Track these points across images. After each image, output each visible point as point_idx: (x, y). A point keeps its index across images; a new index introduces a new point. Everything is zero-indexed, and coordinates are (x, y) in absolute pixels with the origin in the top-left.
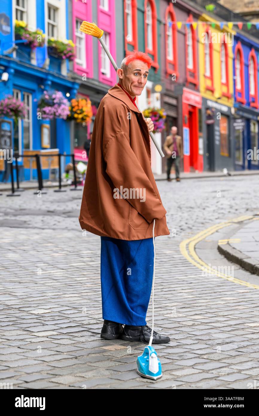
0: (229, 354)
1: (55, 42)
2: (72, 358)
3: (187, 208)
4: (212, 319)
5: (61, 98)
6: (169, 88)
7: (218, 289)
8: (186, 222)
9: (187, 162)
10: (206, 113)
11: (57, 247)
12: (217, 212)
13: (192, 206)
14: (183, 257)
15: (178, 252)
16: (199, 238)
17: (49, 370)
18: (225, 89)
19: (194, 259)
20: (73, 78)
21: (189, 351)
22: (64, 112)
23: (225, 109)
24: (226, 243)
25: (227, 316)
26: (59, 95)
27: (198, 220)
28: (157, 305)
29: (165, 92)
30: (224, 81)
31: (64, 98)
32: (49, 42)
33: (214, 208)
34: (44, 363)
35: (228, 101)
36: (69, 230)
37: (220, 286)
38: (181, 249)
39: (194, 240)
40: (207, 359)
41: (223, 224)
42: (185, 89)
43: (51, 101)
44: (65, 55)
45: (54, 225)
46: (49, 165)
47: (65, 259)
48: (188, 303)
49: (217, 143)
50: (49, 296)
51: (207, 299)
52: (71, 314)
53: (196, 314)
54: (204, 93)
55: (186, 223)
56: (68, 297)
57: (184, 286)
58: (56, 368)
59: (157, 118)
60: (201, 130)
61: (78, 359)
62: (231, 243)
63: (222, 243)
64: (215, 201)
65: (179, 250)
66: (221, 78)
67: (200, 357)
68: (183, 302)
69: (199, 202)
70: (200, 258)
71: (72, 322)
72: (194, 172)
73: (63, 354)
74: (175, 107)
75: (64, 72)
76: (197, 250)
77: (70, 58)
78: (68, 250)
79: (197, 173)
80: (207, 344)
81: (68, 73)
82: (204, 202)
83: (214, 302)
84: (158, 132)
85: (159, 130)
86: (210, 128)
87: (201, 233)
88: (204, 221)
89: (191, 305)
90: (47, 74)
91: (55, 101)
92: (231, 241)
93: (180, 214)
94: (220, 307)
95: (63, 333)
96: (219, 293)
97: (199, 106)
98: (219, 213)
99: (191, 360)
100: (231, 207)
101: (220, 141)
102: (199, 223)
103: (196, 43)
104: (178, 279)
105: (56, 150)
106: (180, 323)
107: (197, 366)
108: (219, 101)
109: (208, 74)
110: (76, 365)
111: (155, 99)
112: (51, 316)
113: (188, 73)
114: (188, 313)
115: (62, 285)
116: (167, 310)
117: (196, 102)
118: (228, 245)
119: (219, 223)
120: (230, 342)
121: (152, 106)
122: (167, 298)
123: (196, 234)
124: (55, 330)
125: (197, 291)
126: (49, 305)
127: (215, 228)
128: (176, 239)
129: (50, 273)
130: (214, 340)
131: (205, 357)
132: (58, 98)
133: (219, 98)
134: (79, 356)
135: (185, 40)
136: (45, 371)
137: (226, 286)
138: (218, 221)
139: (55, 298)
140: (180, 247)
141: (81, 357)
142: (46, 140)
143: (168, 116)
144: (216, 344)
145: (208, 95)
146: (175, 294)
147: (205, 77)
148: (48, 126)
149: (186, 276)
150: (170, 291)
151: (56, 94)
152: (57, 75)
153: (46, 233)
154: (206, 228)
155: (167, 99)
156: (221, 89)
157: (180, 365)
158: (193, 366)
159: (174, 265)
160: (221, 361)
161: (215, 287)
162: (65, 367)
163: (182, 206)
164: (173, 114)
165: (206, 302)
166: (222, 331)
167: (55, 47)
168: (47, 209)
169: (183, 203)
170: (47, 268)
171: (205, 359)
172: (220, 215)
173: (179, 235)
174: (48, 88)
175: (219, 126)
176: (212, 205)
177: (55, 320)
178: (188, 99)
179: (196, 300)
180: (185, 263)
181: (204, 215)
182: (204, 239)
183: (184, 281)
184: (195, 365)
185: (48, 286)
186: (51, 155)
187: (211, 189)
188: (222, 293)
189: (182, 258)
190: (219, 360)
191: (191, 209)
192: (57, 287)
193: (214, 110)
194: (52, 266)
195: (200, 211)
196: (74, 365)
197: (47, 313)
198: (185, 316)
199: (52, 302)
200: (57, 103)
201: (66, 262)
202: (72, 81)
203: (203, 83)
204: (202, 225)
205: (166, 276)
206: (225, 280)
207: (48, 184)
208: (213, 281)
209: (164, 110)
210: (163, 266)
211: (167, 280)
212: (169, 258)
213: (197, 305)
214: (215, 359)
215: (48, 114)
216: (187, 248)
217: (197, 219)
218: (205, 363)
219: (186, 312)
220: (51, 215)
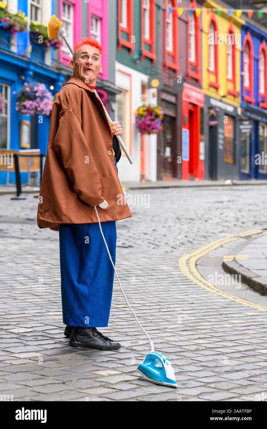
0: (239, 383)
1: (39, 27)
2: (59, 384)
3: (187, 219)
4: (218, 343)
5: (44, 91)
6: (167, 83)
7: (224, 311)
8: (186, 235)
9: (186, 168)
10: (209, 113)
11: (38, 259)
12: (221, 225)
13: (192, 218)
14: (182, 274)
15: (177, 268)
16: (200, 253)
17: (33, 396)
18: (231, 86)
19: (195, 277)
20: (58, 69)
21: (193, 379)
22: (47, 107)
23: (230, 109)
24: (232, 259)
25: (235, 341)
26: (42, 87)
27: (199, 234)
28: (155, 326)
29: (162, 87)
30: (230, 77)
31: (47, 91)
32: (32, 26)
33: (217, 220)
34: (27, 388)
35: (234, 100)
36: (52, 241)
37: (226, 307)
38: (180, 265)
39: (195, 255)
40: (215, 388)
41: (228, 239)
42: (185, 85)
43: (32, 94)
44: (50, 41)
45: (35, 234)
46: (28, 168)
47: (48, 272)
48: (190, 326)
49: (221, 147)
50: (30, 313)
51: (211, 322)
52: (56, 334)
53: (200, 338)
54: (206, 90)
55: (186, 237)
56: (53, 315)
57: (185, 306)
58: (41, 394)
59: (153, 117)
60: (202, 133)
61: (66, 384)
62: (238, 260)
63: (227, 260)
64: (219, 212)
65: (178, 266)
66: (227, 73)
67: (206, 386)
68: (184, 324)
69: (200, 213)
70: (202, 276)
71: (58, 342)
72: (194, 180)
73: (48, 378)
74: (174, 106)
75: (48, 61)
76: (198, 266)
77: (56, 45)
78: (52, 262)
79: (197, 182)
80: (213, 372)
81: (52, 63)
82: (206, 214)
83: (220, 325)
84: (154, 133)
85: (154, 131)
86: (213, 130)
87: (204, 248)
88: (206, 235)
89: (193, 327)
90: (29, 63)
91: (37, 94)
92: (238, 257)
93: (178, 226)
94: (227, 331)
95: (48, 355)
96: (226, 315)
97: (201, 105)
98: (223, 226)
99: (196, 388)
100: (237, 220)
101: (224, 145)
102: (201, 236)
103: (199, 32)
104: (178, 298)
105: (37, 151)
106: (182, 347)
107: (203, 395)
108: (224, 100)
109: (212, 68)
110: (63, 391)
111: (151, 96)
112: (34, 336)
113: (190, 67)
114: (190, 337)
115: (45, 301)
116: (166, 332)
117: (198, 100)
118: (234, 262)
119: (223, 237)
120: (241, 370)
121: (147, 103)
122: (166, 319)
123: (197, 249)
124: (38, 352)
125: (199, 312)
126: (31, 323)
127: (219, 242)
128: (174, 254)
129: (31, 288)
130: (222, 368)
131: (212, 386)
132: (40, 91)
133: (224, 97)
134: (68, 382)
135: (187, 29)
136: (28, 396)
137: (233, 307)
138: (222, 234)
139: (38, 316)
140: (179, 262)
141: (69, 382)
142: (26, 139)
143: (165, 115)
144: (224, 372)
145: (211, 93)
146: (174, 315)
147: (209, 71)
148: (28, 122)
149: (187, 295)
150: (169, 311)
151: (38, 86)
152: (40, 65)
153: (25, 243)
154: (209, 243)
155: (165, 96)
156: (227, 85)
157: (184, 395)
158: (198, 395)
159: (173, 282)
160: (231, 390)
161: (220, 308)
162: (51, 393)
163: (181, 217)
164: (171, 113)
165: (211, 325)
166: (230, 358)
167: (38, 32)
168: (27, 217)
169: (182, 213)
170: (27, 282)
171: (213, 388)
172: (225, 229)
173: (178, 250)
174: (29, 79)
175: (223, 128)
176: (215, 217)
177: (38, 340)
178: (188, 97)
179: (199, 322)
180: (185, 281)
181: (206, 228)
182: (207, 254)
183: (184, 301)
184: (201, 394)
185: (30, 302)
186: (32, 156)
187: (213, 199)
188: (228, 316)
189: (182, 276)
190: (228, 390)
191: (191, 221)
192: (39, 304)
193: (218, 109)
194: (33, 281)
195: (201, 223)
196: (62, 391)
197: (28, 332)
198: (187, 339)
199: (34, 320)
200: (39, 97)
201: (50, 276)
202: (57, 71)
203: (206, 79)
204: (204, 239)
205: (163, 295)
206: (231, 301)
207: (28, 188)
208: (218, 302)
209: (160, 108)
210: (161, 283)
211: (164, 299)
212: (167, 275)
213: (200, 328)
214: (223, 389)
215: (28, 109)
216: (187, 265)
217: (198, 232)
218: (213, 392)
219: (188, 335)
220: (31, 224)
